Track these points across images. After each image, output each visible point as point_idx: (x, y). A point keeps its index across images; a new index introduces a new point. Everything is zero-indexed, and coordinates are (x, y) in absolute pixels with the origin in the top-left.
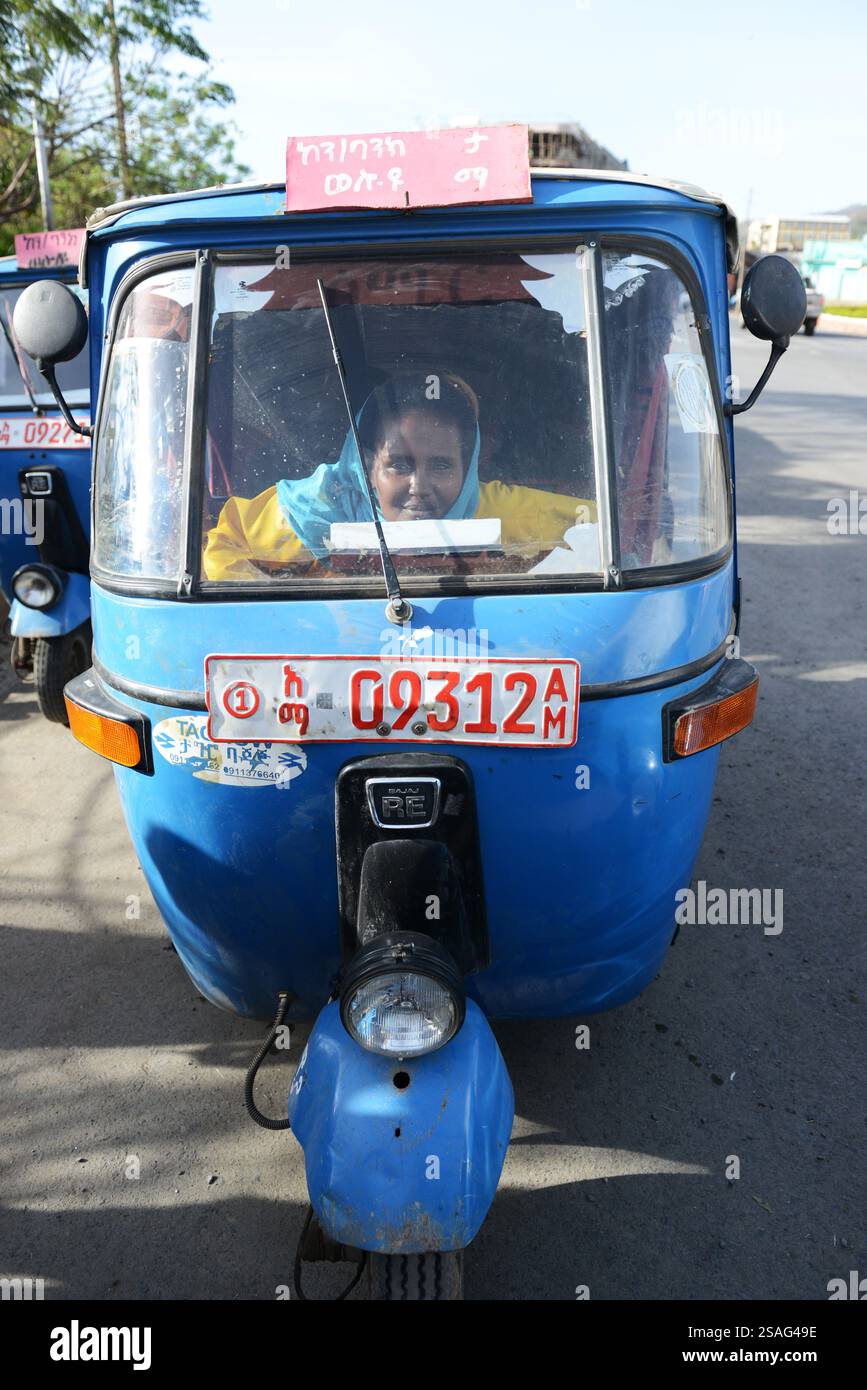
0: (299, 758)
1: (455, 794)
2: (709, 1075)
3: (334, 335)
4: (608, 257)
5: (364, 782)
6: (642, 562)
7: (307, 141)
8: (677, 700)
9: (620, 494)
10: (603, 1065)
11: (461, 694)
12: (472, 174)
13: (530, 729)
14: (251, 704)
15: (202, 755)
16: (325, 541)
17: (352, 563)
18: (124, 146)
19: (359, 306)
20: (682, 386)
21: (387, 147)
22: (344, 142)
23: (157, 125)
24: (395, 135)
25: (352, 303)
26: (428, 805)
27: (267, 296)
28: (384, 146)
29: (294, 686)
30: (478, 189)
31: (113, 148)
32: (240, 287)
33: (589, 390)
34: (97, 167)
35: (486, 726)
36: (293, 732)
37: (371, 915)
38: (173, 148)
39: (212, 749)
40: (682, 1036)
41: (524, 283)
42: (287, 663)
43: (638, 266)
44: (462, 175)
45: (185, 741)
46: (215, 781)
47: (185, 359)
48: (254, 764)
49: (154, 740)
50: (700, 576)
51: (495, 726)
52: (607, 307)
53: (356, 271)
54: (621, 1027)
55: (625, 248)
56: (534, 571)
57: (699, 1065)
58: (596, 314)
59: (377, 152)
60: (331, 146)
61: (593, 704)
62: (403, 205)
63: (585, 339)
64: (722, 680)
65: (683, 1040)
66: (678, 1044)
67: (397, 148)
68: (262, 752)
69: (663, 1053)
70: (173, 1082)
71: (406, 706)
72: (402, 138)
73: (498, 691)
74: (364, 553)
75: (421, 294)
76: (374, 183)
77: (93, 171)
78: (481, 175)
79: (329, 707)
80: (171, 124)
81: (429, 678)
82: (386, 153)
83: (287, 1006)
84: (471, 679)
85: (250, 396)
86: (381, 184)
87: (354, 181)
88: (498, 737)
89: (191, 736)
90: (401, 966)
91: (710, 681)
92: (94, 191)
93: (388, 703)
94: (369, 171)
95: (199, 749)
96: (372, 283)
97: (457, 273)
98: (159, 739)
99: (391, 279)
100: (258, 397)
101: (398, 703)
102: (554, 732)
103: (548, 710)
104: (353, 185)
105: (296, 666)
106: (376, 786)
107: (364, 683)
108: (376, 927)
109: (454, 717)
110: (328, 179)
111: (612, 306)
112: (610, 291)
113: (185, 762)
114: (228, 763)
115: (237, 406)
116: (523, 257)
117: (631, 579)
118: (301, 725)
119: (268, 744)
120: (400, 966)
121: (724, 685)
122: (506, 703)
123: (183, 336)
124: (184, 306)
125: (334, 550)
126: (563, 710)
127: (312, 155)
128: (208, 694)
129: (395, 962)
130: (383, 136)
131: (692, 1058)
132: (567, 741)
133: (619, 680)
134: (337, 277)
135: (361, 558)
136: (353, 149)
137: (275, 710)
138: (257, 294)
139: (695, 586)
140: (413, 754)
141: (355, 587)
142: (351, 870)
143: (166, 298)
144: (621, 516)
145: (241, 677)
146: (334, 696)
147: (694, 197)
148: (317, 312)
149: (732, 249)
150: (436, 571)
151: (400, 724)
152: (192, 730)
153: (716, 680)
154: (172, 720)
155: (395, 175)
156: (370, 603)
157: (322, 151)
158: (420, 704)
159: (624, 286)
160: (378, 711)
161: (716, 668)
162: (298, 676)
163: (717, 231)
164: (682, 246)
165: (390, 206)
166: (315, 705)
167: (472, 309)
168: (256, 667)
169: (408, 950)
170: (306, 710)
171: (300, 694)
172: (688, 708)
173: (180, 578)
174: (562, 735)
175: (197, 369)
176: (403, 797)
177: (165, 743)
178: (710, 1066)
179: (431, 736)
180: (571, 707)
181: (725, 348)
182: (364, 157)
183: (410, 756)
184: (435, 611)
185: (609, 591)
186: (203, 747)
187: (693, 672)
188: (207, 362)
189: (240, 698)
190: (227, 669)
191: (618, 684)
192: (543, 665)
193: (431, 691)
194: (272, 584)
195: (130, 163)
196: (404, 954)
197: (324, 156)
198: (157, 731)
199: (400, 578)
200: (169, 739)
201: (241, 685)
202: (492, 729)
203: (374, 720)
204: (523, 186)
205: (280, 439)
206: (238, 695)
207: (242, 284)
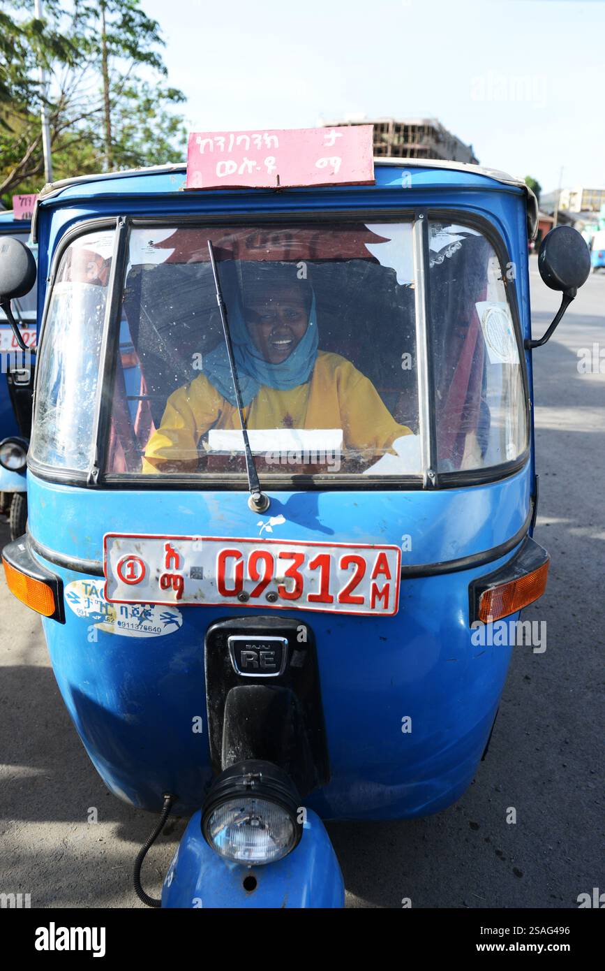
0: (176, 617)
1: (299, 651)
2: (512, 868)
3: (218, 283)
4: (433, 226)
5: (227, 639)
6: (455, 467)
7: (204, 136)
8: (481, 578)
9: (437, 412)
10: (427, 856)
11: (305, 571)
12: (329, 161)
13: (360, 601)
14: (139, 573)
15: (101, 611)
16: (204, 444)
17: (225, 462)
18: (109, 131)
19: (239, 261)
20: (489, 327)
21: (264, 141)
22: (232, 136)
23: (134, 117)
24: (271, 132)
25: (233, 258)
26: (278, 659)
27: (169, 252)
28: (263, 141)
29: (173, 561)
30: (333, 173)
31: (102, 132)
32: (149, 245)
33: (415, 329)
34: (90, 145)
35: (325, 598)
36: (171, 597)
37: (232, 744)
38: (145, 132)
39: (109, 607)
40: (492, 834)
41: (367, 245)
42: (168, 542)
43: (457, 234)
44: (321, 163)
45: (88, 599)
46: (111, 632)
47: (104, 299)
48: (141, 620)
49: (65, 596)
50: (501, 479)
51: (332, 597)
52: (431, 265)
53: (238, 235)
54: (443, 824)
55: (447, 220)
56: (368, 472)
57: (503, 859)
58: (422, 271)
59: (257, 145)
60: (222, 139)
61: (412, 582)
62: (275, 185)
63: (413, 290)
64: (519, 561)
65: (492, 837)
66: (487, 840)
67: (272, 141)
68: (147, 611)
69: (475, 847)
70: (86, 855)
71: (262, 579)
72: (278, 136)
73: (335, 569)
74: (234, 454)
75: (287, 253)
76: (254, 167)
77: (86, 148)
78: (336, 162)
79: (200, 578)
80: (144, 115)
81: (280, 558)
82: (264, 145)
83: (170, 805)
84: (313, 559)
85: (152, 329)
86: (259, 168)
87: (239, 166)
88: (334, 607)
89: (92, 595)
90: (250, 792)
91: (509, 562)
92: (86, 163)
93: (247, 576)
94: (250, 159)
95: (99, 606)
96: (250, 243)
97: (316, 237)
98: (69, 596)
99: (264, 241)
100: (158, 330)
101: (255, 576)
102: (380, 604)
103: (375, 586)
104: (237, 170)
105: (175, 545)
106: (236, 642)
107: (228, 559)
108: (236, 753)
109: (299, 589)
110: (220, 164)
111: (435, 264)
112: (434, 253)
113: (88, 615)
114: (121, 618)
115: (142, 336)
116: (367, 225)
117: (445, 481)
118: (177, 592)
119: (152, 605)
120: (248, 792)
121: (521, 565)
122: (342, 578)
123: (104, 281)
124: (105, 259)
125: (211, 451)
126: (388, 586)
127: (207, 145)
128: (105, 564)
129: (245, 789)
130: (261, 132)
131: (498, 853)
132: (390, 611)
133: (434, 562)
134: (223, 239)
135: (231, 458)
136: (238, 143)
137: (157, 579)
138: (162, 250)
139: (498, 486)
140: (266, 617)
141: (226, 482)
142: (216, 706)
143: (93, 253)
144: (438, 429)
145: (131, 552)
146: (204, 570)
147: (502, 181)
148: (207, 265)
149: (531, 221)
150: (290, 470)
151: (256, 594)
152: (93, 591)
153: (514, 562)
154: (79, 582)
155: (270, 161)
156: (237, 495)
157: (215, 142)
158: (272, 578)
159: (445, 249)
160: (239, 582)
161: (514, 551)
162: (176, 552)
163: (520, 208)
164: (493, 218)
165: (265, 185)
166: (189, 576)
167: (327, 264)
168: (143, 544)
169: (257, 779)
170: (182, 579)
171: (177, 567)
172: (490, 585)
173: (90, 471)
174: (386, 607)
175: (112, 308)
176: (258, 652)
177: (73, 600)
178: (513, 861)
179: (280, 604)
180: (393, 584)
181: (526, 296)
182: (247, 147)
183: (264, 619)
184: (288, 502)
185: (427, 490)
186: (102, 605)
187: (495, 554)
188: (120, 301)
189: (130, 568)
190: (121, 545)
191: (433, 566)
192: (372, 550)
193: (282, 568)
194: (161, 477)
195: (113, 142)
196: (253, 783)
197: (217, 148)
198: (67, 589)
199: (260, 475)
200: (77, 597)
201: (131, 558)
202: (330, 600)
203: (236, 590)
204: (369, 171)
205: (173, 363)
206: (128, 566)
207: (151, 243)
